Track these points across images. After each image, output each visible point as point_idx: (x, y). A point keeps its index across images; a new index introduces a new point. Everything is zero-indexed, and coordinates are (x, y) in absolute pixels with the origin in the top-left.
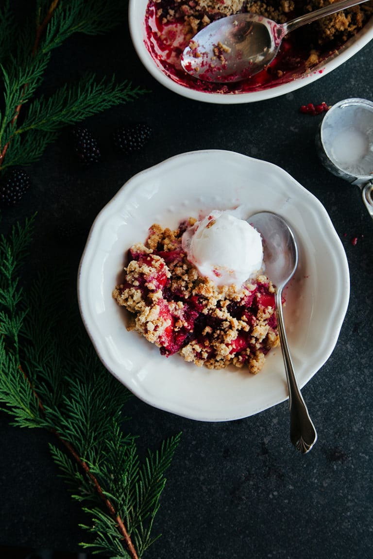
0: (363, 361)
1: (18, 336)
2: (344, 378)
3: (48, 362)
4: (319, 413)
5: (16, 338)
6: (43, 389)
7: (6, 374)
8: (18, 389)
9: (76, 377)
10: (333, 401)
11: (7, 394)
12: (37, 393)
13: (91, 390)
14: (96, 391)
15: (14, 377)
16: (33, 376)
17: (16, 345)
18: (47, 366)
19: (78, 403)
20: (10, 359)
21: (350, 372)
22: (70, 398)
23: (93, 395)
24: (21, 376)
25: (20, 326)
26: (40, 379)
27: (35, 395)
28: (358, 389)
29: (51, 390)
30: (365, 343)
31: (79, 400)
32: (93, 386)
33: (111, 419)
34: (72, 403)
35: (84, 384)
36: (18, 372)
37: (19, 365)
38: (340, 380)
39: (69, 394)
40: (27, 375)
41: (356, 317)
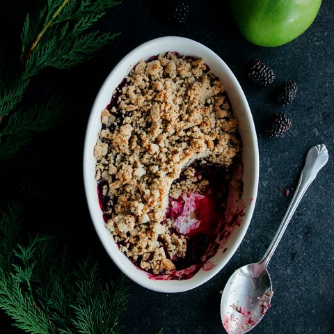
0: (300, 281)
1: (30, 281)
2: (287, 294)
3: (55, 296)
4: (271, 322)
5: (29, 284)
6: (56, 317)
7: (27, 311)
8: (37, 321)
9: (77, 304)
10: (280, 312)
11: (30, 326)
12: (51, 320)
13: (91, 311)
14: (94, 311)
15: (32, 312)
16: (46, 308)
17: (30, 289)
18: (55, 299)
19: (83, 322)
20: (27, 300)
21: (291, 290)
22: (77, 320)
23: (93, 314)
24: (37, 310)
25: (30, 274)
26: (52, 310)
27: (50, 322)
28: (298, 302)
29: (61, 316)
30: (300, 268)
31: (83, 320)
32: (91, 308)
33: (110, 329)
34: (78, 323)
35: (84, 307)
36: (35, 308)
37: (34, 303)
38: (284, 296)
39: (75, 317)
40: (42, 309)
41: (293, 249)
